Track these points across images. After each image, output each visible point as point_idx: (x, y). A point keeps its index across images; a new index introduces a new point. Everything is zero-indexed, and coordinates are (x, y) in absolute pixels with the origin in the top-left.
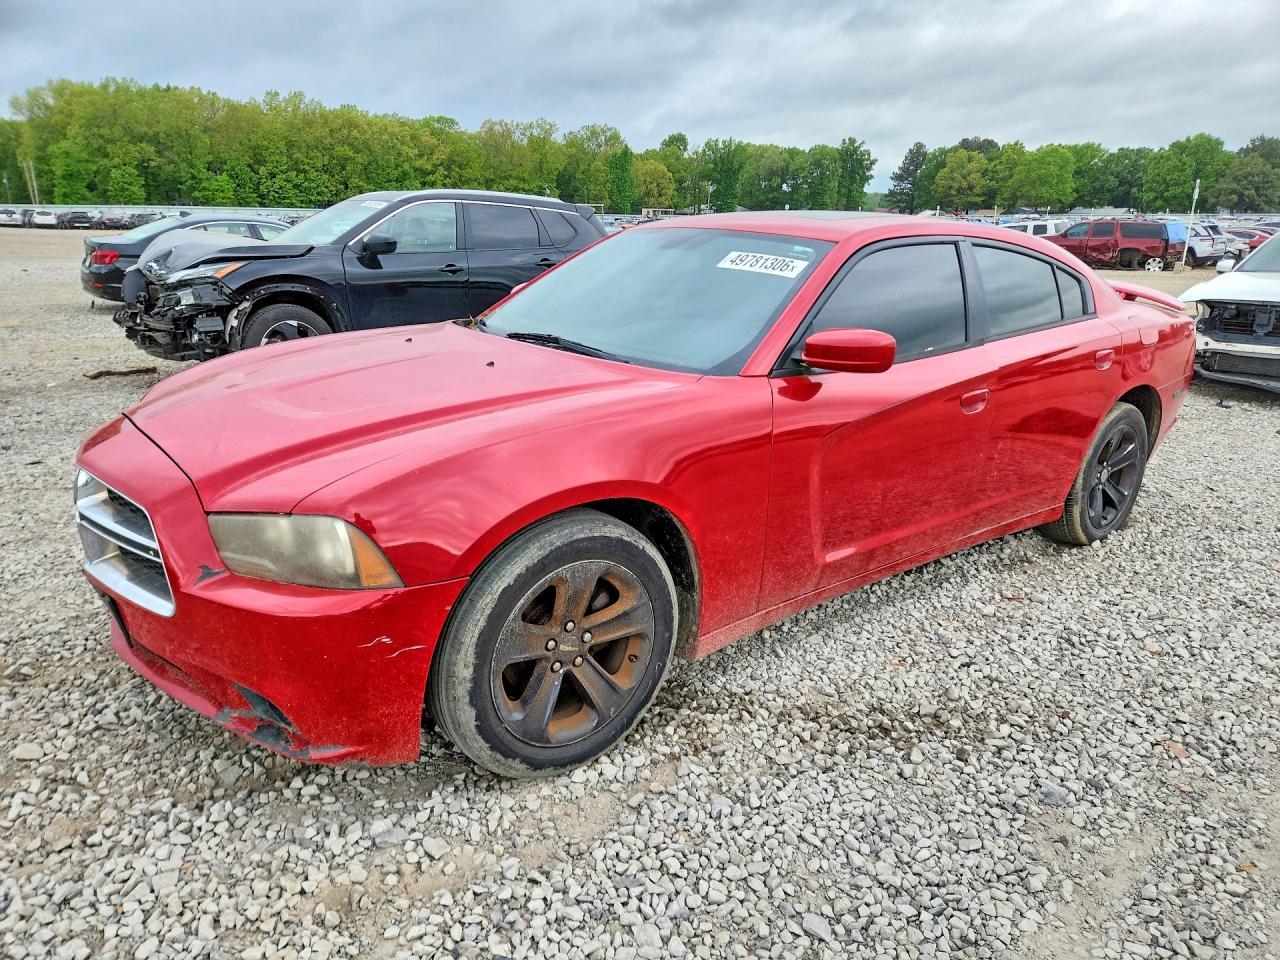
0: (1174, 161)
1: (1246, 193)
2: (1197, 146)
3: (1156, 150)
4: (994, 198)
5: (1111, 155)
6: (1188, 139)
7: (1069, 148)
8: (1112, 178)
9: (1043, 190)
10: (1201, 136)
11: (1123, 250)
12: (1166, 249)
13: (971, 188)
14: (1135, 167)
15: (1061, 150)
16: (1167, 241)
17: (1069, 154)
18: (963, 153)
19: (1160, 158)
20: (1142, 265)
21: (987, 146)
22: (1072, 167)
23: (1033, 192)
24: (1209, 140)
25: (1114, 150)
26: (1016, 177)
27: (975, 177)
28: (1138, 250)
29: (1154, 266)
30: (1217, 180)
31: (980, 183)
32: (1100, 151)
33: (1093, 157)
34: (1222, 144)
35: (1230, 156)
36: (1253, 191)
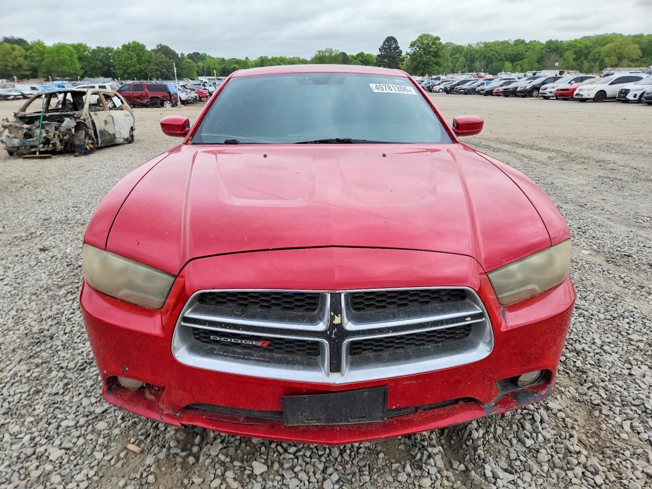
0: (125, 54)
1: (163, 71)
2: (134, 47)
3: (115, 49)
4: (37, 72)
5: (94, 50)
6: (129, 44)
7: (70, 45)
8: (98, 62)
9: (65, 67)
10: (134, 42)
11: (151, 98)
12: (170, 97)
13: (20, 66)
14: (108, 58)
15: (67, 47)
16: (170, 93)
17: (72, 49)
18: (8, 45)
19: (118, 52)
20: (162, 105)
21: (21, 42)
22: (76, 56)
23: (59, 69)
24: (139, 45)
25: (94, 47)
26: (46, 60)
27: (21, 60)
28: (158, 98)
29: (168, 105)
30: (148, 64)
31: (26, 64)
32: (87, 48)
33: (85, 51)
34: (145, 47)
35: (150, 53)
36: (165, 70)
